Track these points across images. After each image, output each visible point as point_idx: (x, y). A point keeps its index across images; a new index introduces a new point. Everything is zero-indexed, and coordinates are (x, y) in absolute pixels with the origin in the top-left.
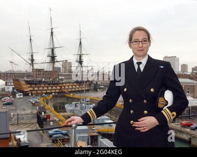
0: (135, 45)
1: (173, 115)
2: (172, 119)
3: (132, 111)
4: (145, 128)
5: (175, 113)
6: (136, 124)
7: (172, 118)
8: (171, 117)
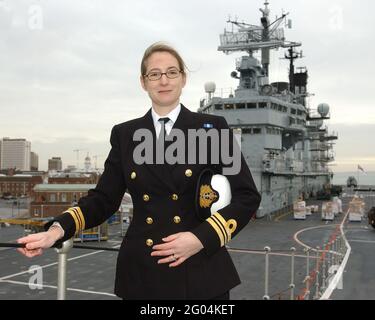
1: (231, 226)
2: (229, 235)
3: (149, 219)
4: (176, 256)
5: (233, 222)
6: (161, 250)
7: (230, 232)
8: (228, 229)
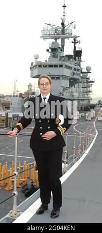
0: (41, 86)
1: (64, 130)
3: (41, 127)
